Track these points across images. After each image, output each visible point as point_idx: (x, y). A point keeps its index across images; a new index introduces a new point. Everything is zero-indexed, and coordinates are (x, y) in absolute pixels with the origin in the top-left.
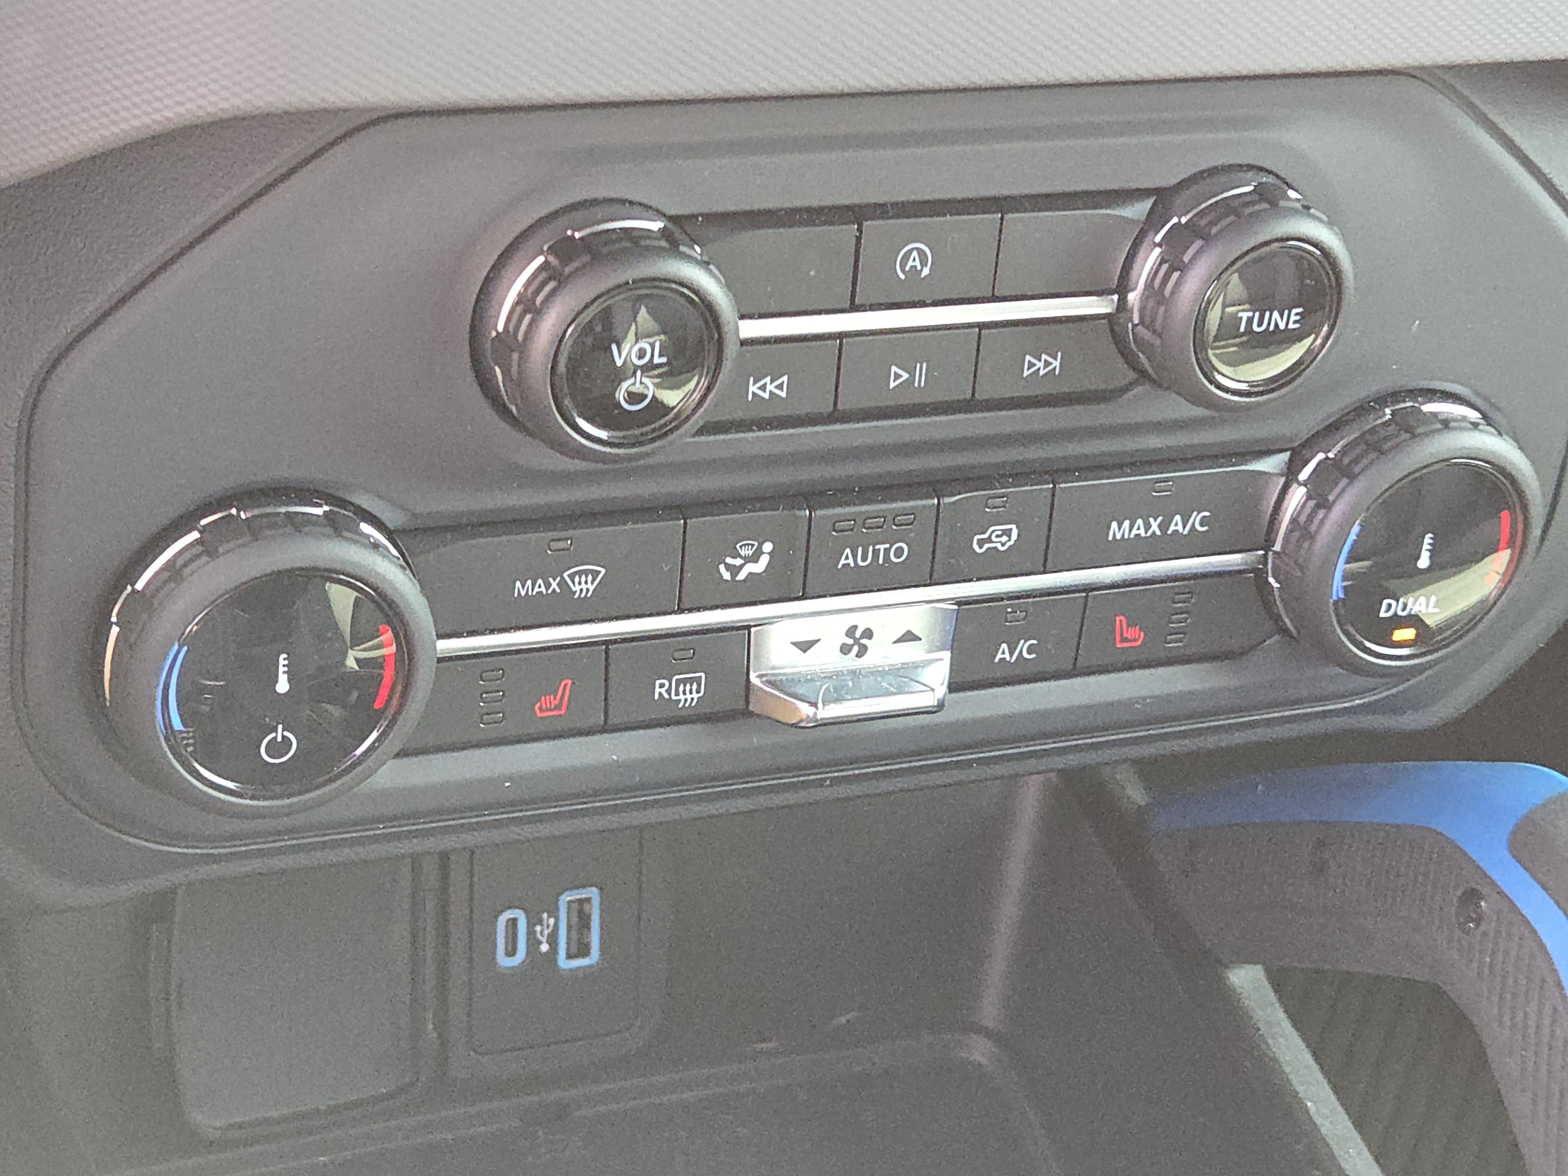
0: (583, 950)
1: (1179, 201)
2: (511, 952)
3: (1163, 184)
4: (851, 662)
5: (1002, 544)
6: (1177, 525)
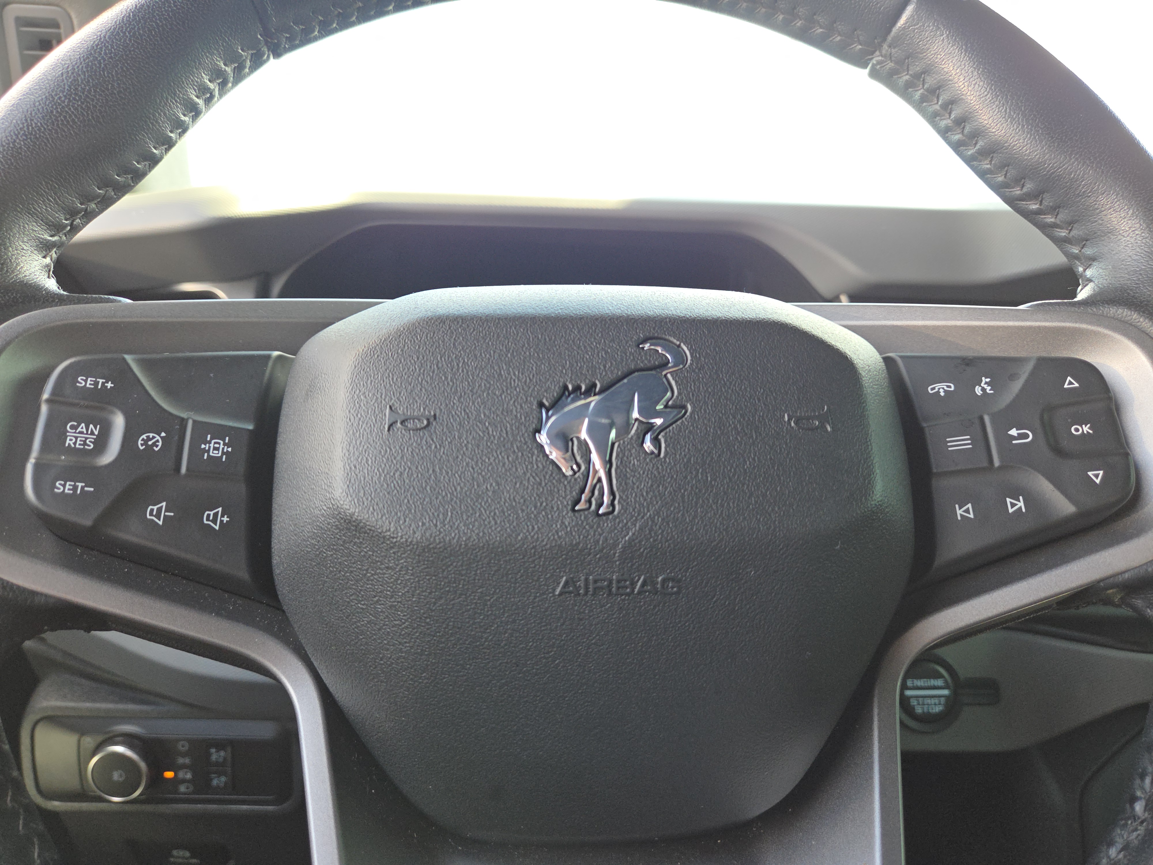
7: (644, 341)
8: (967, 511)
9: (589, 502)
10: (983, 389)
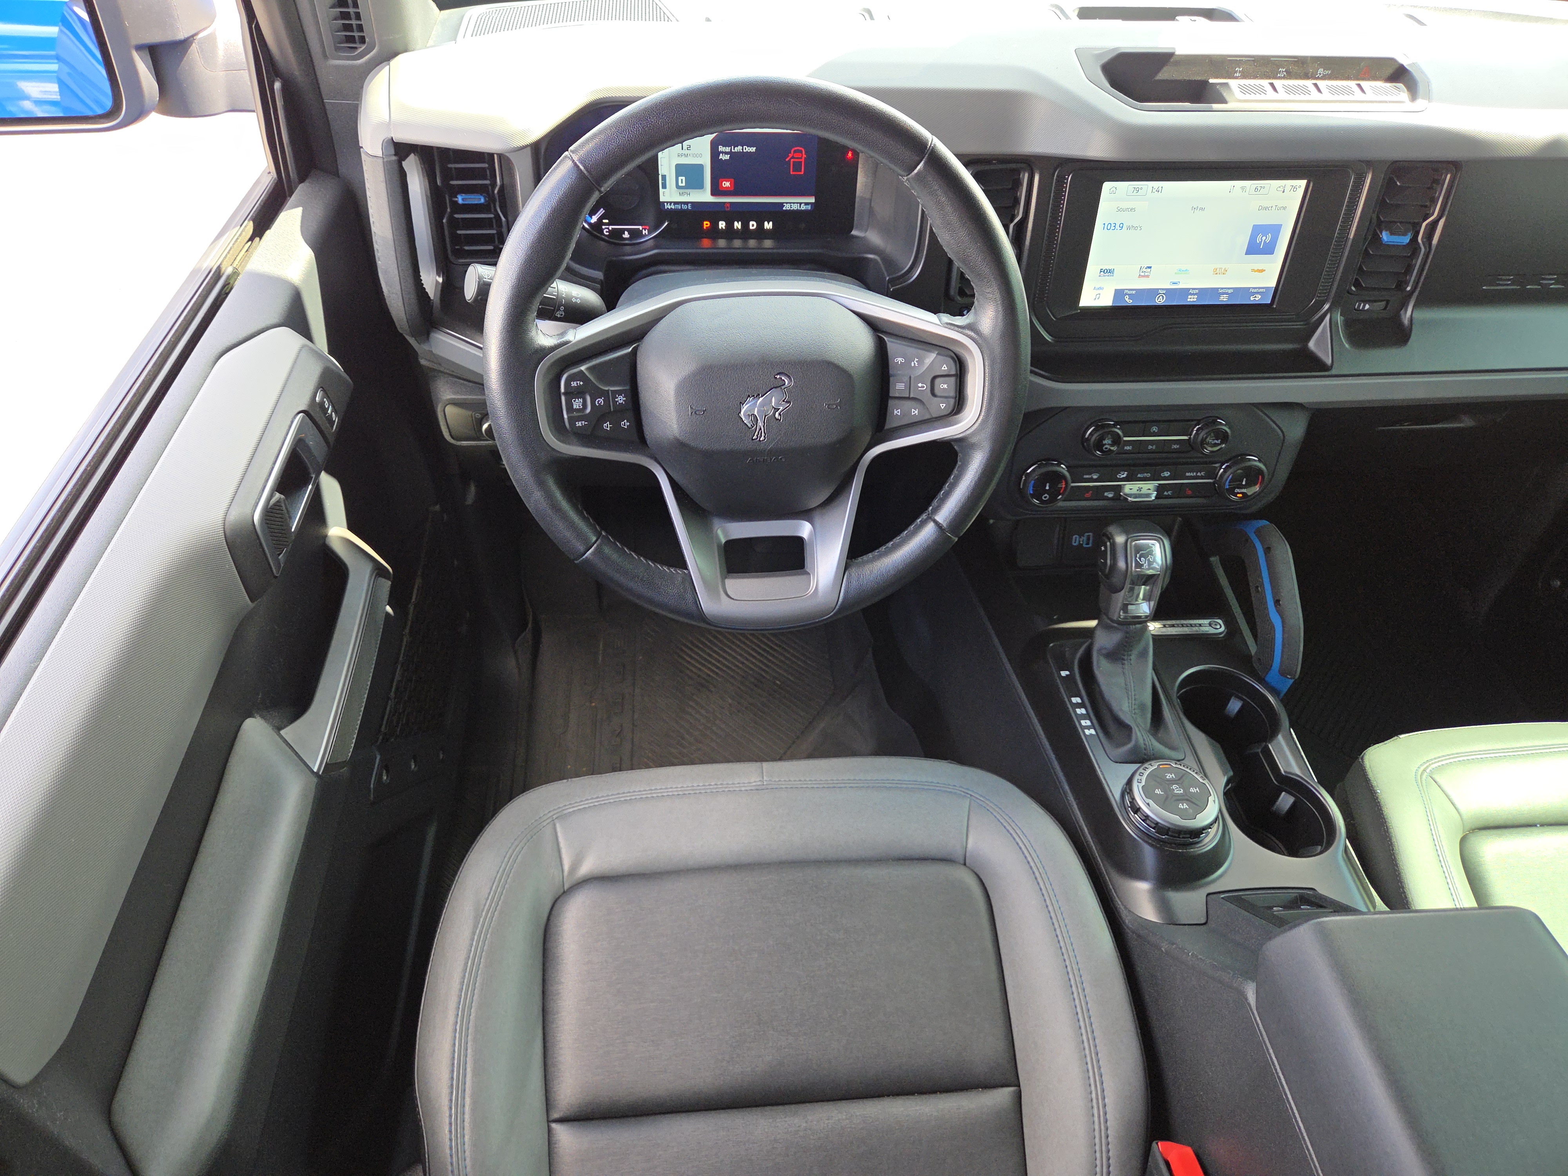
0: (1088, 544)
1: (1202, 421)
2: (1075, 542)
3: (1199, 418)
4: (1138, 492)
5: (1166, 475)
6: (1199, 474)
7: (777, 375)
8: (898, 412)
9: (757, 436)
10: (915, 364)
